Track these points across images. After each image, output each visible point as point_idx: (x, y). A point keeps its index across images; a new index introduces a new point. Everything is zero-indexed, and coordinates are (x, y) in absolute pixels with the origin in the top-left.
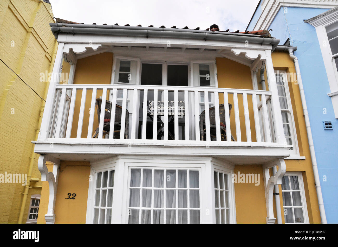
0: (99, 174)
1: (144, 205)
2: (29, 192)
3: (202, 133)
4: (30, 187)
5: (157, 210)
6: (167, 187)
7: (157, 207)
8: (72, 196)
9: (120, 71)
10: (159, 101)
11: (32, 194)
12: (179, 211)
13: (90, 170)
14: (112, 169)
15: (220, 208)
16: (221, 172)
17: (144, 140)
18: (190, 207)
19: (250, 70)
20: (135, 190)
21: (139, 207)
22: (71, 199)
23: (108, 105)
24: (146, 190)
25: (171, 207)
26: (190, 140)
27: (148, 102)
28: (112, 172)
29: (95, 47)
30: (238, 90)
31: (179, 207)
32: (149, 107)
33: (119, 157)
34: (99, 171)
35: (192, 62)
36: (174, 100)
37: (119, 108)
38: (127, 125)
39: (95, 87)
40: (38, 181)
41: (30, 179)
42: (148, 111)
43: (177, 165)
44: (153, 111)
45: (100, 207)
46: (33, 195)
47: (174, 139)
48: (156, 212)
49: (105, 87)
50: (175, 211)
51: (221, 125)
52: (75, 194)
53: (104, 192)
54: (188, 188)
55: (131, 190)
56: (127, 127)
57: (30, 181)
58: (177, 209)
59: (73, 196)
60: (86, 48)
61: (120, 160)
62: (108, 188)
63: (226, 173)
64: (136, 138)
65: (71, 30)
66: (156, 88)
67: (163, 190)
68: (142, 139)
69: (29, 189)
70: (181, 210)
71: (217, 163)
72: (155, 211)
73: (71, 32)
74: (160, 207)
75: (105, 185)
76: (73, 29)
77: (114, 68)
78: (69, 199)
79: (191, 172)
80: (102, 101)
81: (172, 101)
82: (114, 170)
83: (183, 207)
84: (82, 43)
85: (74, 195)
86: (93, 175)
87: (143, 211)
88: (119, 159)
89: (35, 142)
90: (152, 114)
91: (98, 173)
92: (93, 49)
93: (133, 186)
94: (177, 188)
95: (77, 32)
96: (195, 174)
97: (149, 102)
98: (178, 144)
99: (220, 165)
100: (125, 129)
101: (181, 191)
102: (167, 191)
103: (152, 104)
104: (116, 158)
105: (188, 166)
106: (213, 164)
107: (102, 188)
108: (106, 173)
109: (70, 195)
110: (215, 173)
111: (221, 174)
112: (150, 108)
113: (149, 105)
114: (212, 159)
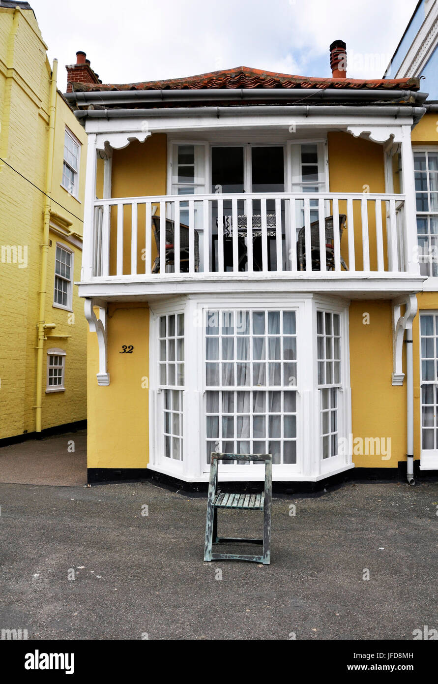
0: (163, 319)
1: (225, 358)
2: (44, 345)
3: (301, 259)
4: (44, 337)
5: (241, 363)
6: (254, 333)
7: (242, 360)
8: (128, 350)
9: (179, 163)
10: (240, 216)
11: (48, 349)
12: (270, 364)
13: (149, 314)
14: (180, 312)
15: (325, 360)
16: (328, 311)
17: (221, 273)
18: (285, 358)
19: (383, 151)
20: (212, 338)
21: (218, 359)
22: (127, 352)
23: (170, 224)
24: (227, 338)
25: (260, 359)
26: (283, 270)
27: (224, 217)
28: (182, 316)
29: (142, 138)
30: (353, 195)
31: (270, 359)
32: (226, 226)
33: (190, 296)
34: (163, 315)
35: (290, 143)
36: (260, 214)
37: (184, 229)
38: (197, 252)
39: (148, 200)
40: (54, 328)
41: (44, 325)
42: (224, 232)
43: (267, 305)
44: (232, 231)
45: (167, 362)
46: (50, 349)
47: (262, 271)
48: (241, 367)
49: (162, 199)
50: (264, 364)
51: (326, 247)
52: (133, 347)
53: (172, 342)
54: (282, 335)
55: (208, 339)
56: (197, 255)
57: (44, 328)
58: (267, 361)
59: (130, 349)
60: (129, 139)
61: (191, 301)
62: (176, 337)
63: (336, 313)
64: (210, 271)
65: (104, 114)
66: (234, 197)
67: (249, 338)
68: (218, 271)
69: (44, 340)
70: (273, 363)
71: (321, 300)
72: (240, 365)
73: (105, 116)
74: (246, 359)
75: (172, 333)
76: (107, 113)
77: (170, 160)
78: (124, 354)
79: (285, 313)
80: (159, 220)
81: (259, 216)
82: (184, 314)
83: (276, 359)
84: (122, 132)
85: (131, 347)
86: (155, 319)
87: (224, 365)
88: (189, 299)
89: (79, 283)
90: (230, 236)
91: (160, 317)
92: (139, 140)
93: (209, 333)
94: (267, 335)
95: (113, 116)
96: (291, 316)
97: (226, 218)
98: (267, 278)
99: (326, 303)
100: (195, 257)
101: (273, 338)
102: (255, 339)
103: (229, 221)
104: (185, 298)
105: (281, 305)
106: (316, 303)
107: (168, 338)
108: (172, 318)
109: (125, 347)
110: (319, 314)
111: (328, 315)
112: (228, 227)
113: (226, 223)
114: (313, 296)
